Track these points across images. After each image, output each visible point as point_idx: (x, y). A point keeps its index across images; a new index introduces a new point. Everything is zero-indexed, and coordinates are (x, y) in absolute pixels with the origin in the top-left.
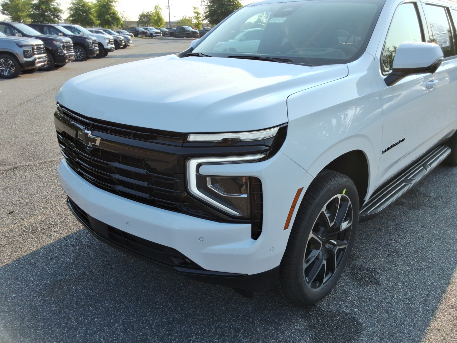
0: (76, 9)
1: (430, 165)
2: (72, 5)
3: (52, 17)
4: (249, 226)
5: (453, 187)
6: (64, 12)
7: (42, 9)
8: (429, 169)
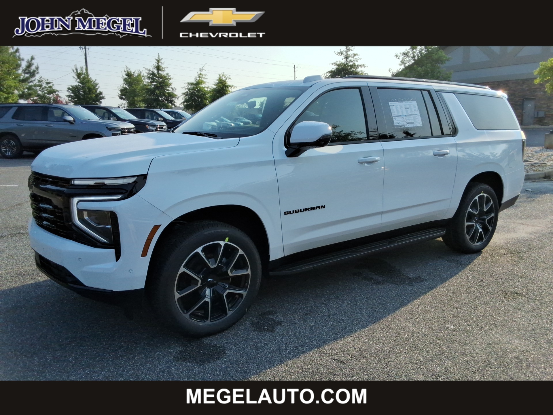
0: (192, 94)
1: (398, 242)
2: (187, 90)
3: (166, 102)
4: (114, 250)
6: (178, 97)
7: (157, 93)
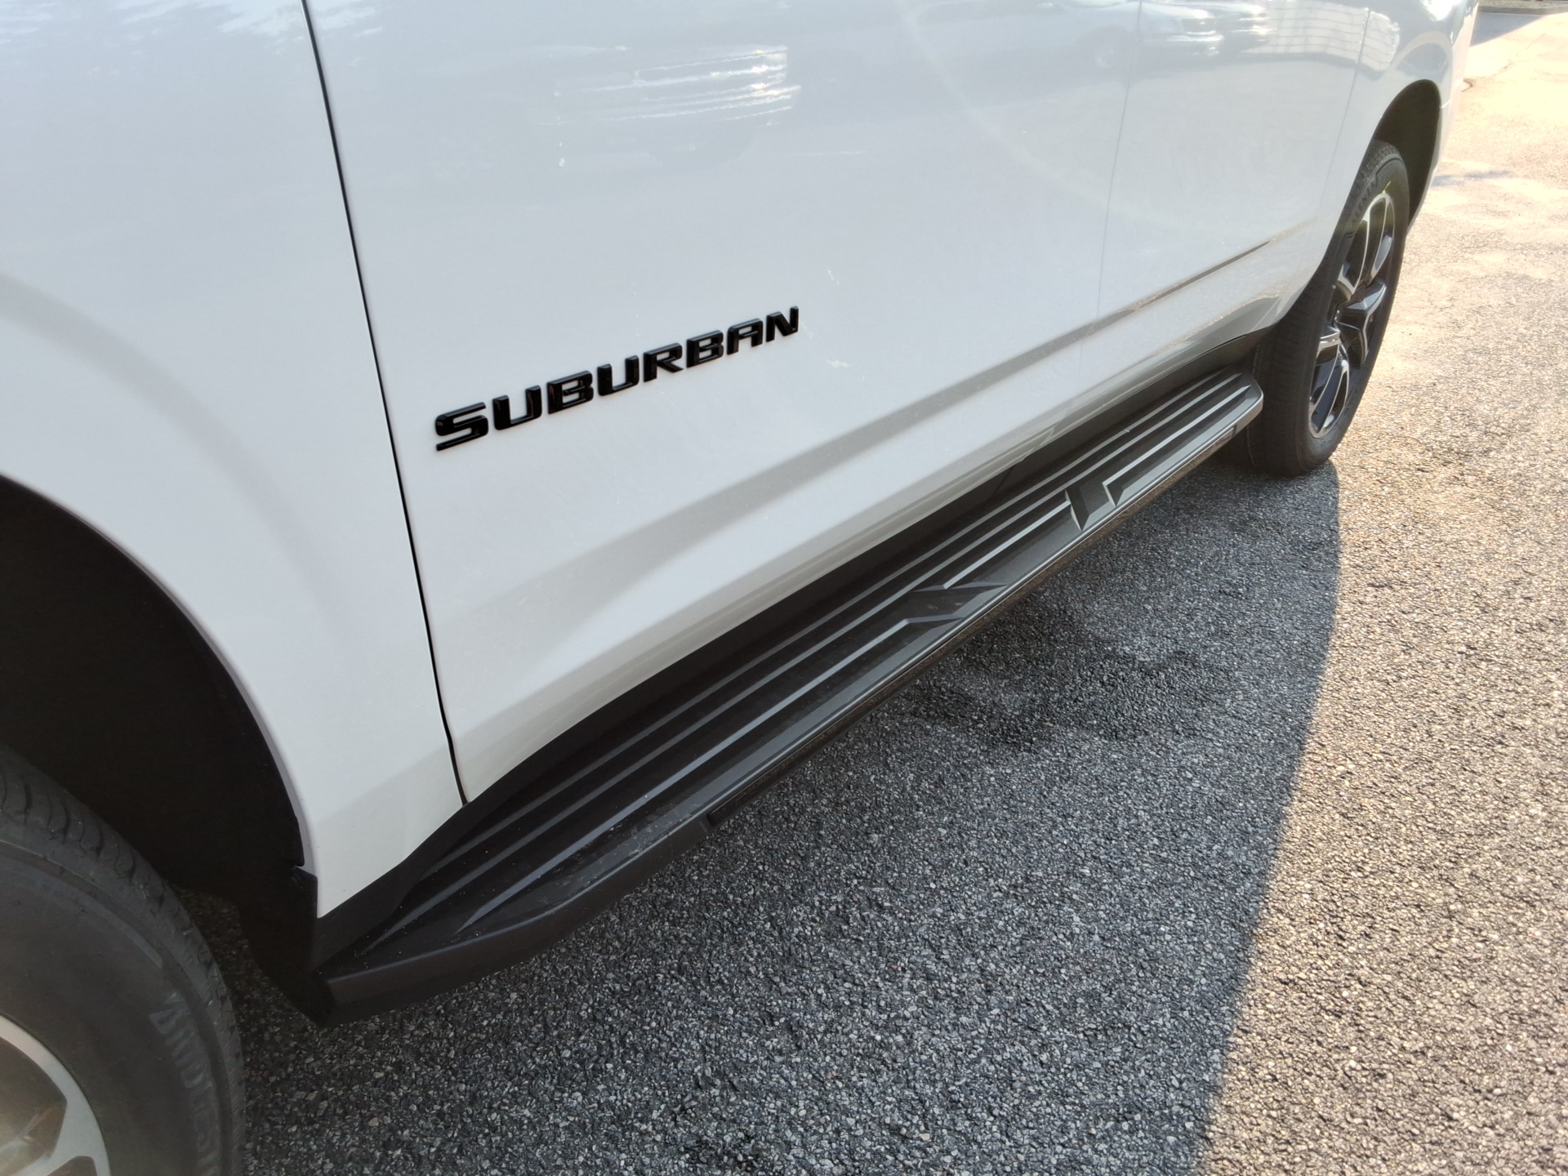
1: (1117, 489)
5: (1262, 595)
8: (1103, 514)
